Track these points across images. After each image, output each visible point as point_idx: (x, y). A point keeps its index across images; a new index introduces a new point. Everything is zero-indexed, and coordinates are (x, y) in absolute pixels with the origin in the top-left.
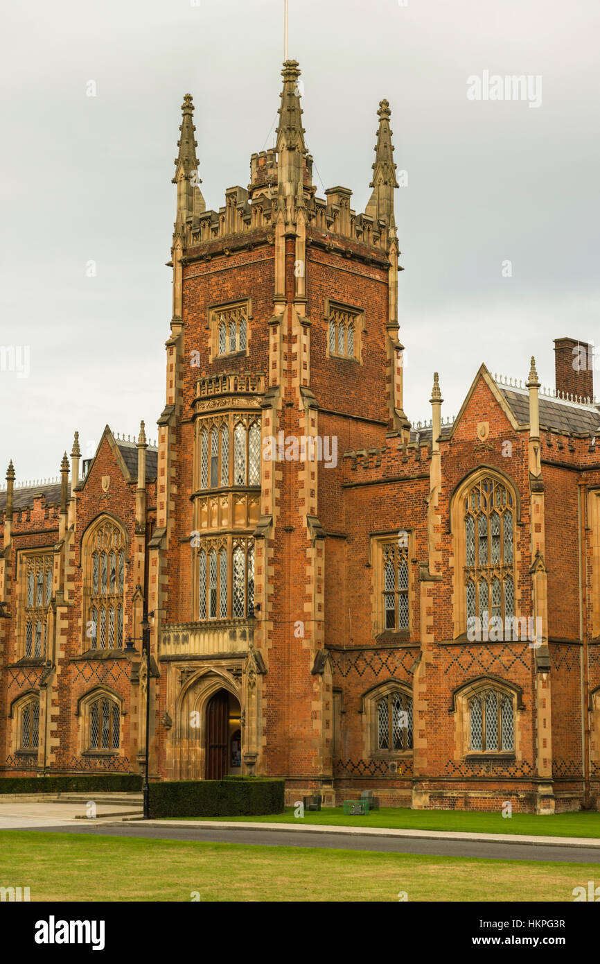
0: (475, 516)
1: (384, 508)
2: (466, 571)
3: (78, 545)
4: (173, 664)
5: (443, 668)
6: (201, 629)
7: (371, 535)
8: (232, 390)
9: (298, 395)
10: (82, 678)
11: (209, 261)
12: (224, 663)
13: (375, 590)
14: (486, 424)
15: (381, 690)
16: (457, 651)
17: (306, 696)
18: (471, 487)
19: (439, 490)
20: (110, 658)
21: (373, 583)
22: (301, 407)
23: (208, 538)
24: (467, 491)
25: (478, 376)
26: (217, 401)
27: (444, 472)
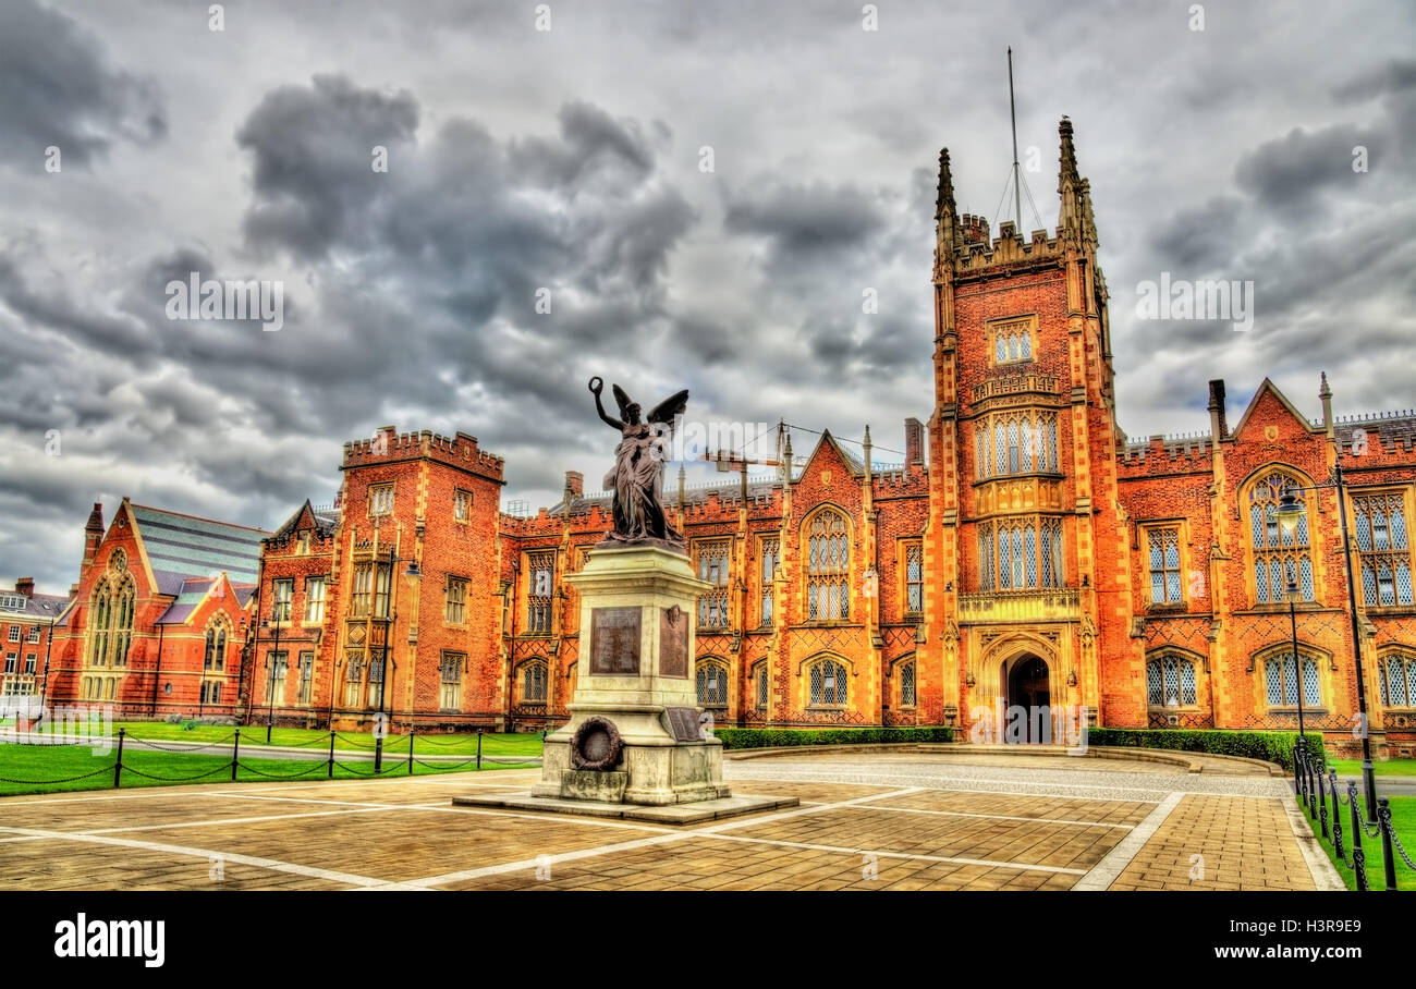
0: (1263, 506)
1: (1151, 499)
2: (1255, 552)
3: (796, 529)
4: (974, 628)
5: (1237, 634)
6: (1009, 598)
7: (1139, 522)
8: (1032, 389)
9: (1098, 395)
10: (805, 644)
11: (985, 282)
12: (1039, 627)
13: (1144, 569)
14: (1276, 428)
15: (1155, 653)
16: (1254, 620)
17: (1123, 657)
18: (1258, 481)
19: (1224, 483)
20: (836, 627)
21: (1141, 563)
22: (1102, 406)
23: (1010, 518)
24: (1253, 484)
25: (1263, 388)
26: (1015, 398)
27: (1228, 469)
